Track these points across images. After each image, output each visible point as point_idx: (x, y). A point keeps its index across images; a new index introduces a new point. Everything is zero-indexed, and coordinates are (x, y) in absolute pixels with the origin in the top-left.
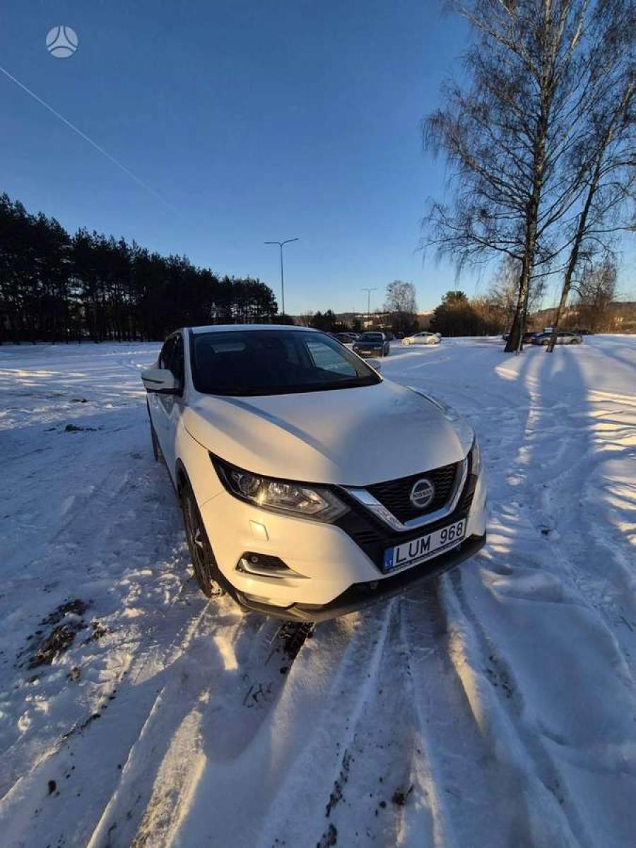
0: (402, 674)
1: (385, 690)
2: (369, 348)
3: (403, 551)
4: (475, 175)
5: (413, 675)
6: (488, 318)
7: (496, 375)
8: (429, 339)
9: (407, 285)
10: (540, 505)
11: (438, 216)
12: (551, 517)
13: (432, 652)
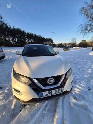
0: (42, 120)
1: (37, 123)
2: (66, 49)
3: (44, 93)
4: (89, 18)
5: (44, 121)
6: (90, 44)
7: (89, 54)
8: (77, 48)
9: (75, 39)
10: (90, 83)
11: (81, 26)
12: (92, 86)
13: (51, 115)
